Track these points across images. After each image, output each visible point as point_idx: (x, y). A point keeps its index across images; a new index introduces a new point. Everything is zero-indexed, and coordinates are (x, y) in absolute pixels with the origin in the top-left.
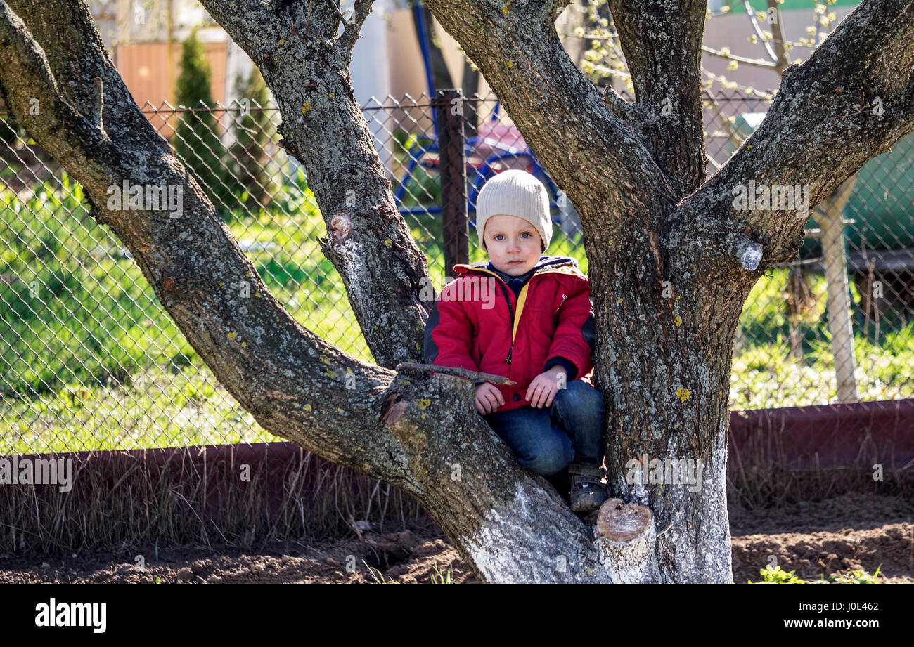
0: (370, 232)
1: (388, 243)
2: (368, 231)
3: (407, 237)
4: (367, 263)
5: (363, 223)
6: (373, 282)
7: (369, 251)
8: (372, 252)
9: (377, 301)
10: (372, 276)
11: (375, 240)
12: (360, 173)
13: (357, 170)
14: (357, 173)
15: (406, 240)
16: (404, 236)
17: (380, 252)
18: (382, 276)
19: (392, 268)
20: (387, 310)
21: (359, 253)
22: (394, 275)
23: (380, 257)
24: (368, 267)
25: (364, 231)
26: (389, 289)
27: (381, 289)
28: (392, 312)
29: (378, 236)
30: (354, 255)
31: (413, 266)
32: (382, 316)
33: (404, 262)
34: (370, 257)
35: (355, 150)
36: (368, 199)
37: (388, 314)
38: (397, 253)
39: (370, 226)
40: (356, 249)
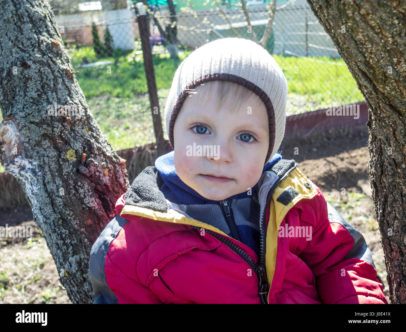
0: (46, 143)
1: (70, 155)
2: (43, 143)
3: (97, 140)
4: (45, 185)
5: (36, 133)
6: (54, 211)
7: (47, 169)
8: (50, 170)
9: (62, 239)
10: (53, 204)
11: (53, 153)
12: (33, 66)
13: (29, 63)
14: (29, 67)
15: (96, 145)
16: (93, 141)
17: (60, 170)
18: (65, 205)
19: (77, 190)
20: (75, 253)
21: (34, 172)
22: (81, 201)
23: (61, 176)
24: (46, 191)
25: (38, 144)
26: (75, 223)
27: (65, 222)
28: (82, 257)
29: (56, 148)
30: (29, 174)
31: (106, 180)
32: (71, 259)
33: (94, 180)
34: (49, 177)
35: (28, 39)
36: (44, 97)
37: (77, 257)
38: (83, 169)
39: (45, 136)
40: (31, 167)
